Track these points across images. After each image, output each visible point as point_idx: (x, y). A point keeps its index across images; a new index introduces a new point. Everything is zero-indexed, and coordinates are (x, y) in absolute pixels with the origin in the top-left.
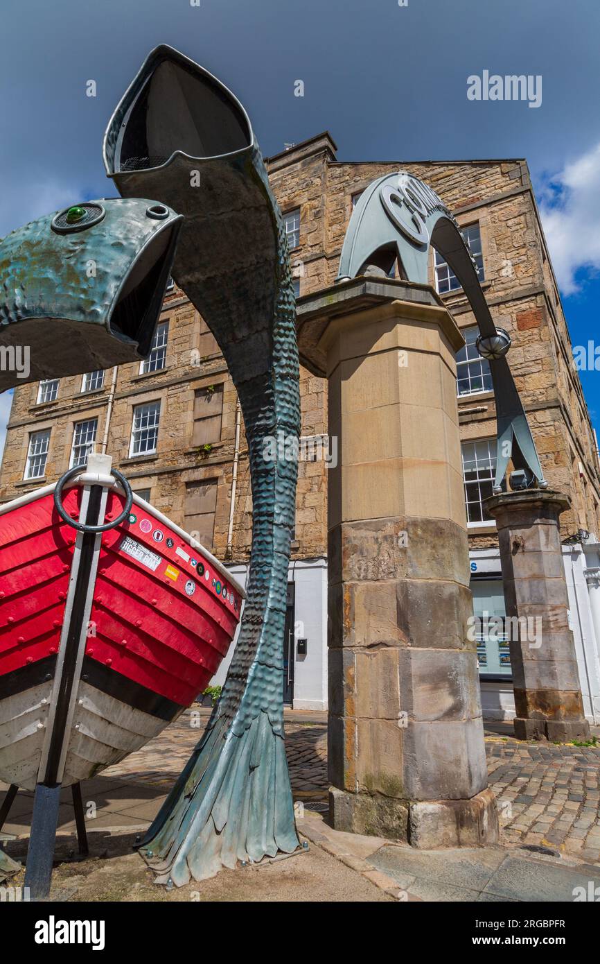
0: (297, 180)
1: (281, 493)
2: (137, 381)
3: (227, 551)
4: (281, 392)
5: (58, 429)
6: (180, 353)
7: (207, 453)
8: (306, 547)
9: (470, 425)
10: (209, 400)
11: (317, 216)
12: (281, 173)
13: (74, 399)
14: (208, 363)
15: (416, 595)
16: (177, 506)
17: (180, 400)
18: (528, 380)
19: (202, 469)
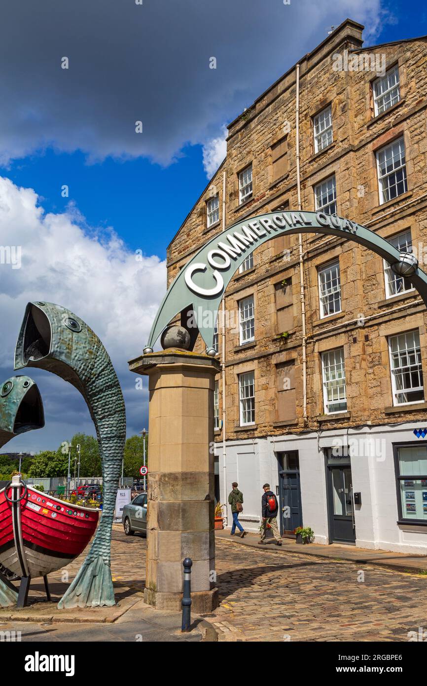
0: (327, 75)
2: (237, 280)
3: (305, 422)
6: (261, 253)
7: (286, 339)
8: (355, 417)
10: (285, 292)
11: (344, 110)
12: (317, 70)
14: (280, 261)
16: (271, 385)
17: (266, 295)
19: (284, 353)
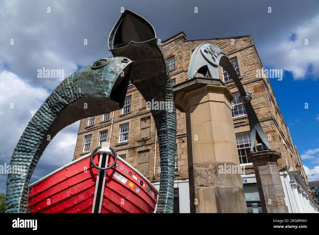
0: (173, 47)
1: (170, 154)
2: (121, 117)
3: (154, 177)
4: (169, 118)
5: (95, 134)
6: (135, 106)
7: (146, 141)
8: (182, 175)
9: (240, 127)
10: (146, 122)
11: (181, 58)
12: (168, 45)
13: (100, 124)
14: (145, 109)
15: (222, 192)
16: (135, 160)
17: (136, 122)
18: (260, 110)
19: (144, 147)
